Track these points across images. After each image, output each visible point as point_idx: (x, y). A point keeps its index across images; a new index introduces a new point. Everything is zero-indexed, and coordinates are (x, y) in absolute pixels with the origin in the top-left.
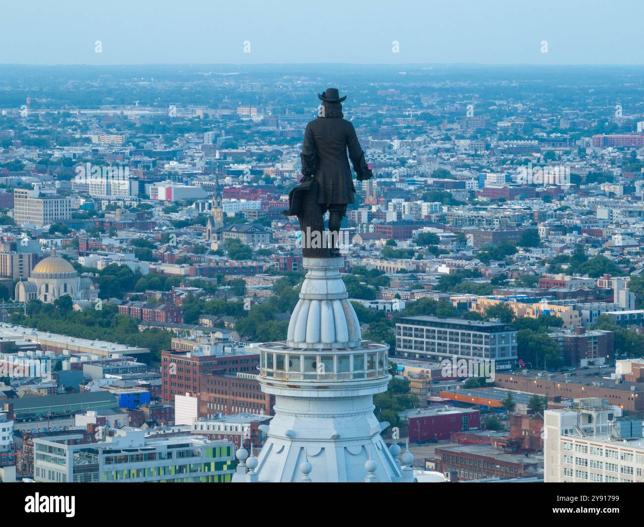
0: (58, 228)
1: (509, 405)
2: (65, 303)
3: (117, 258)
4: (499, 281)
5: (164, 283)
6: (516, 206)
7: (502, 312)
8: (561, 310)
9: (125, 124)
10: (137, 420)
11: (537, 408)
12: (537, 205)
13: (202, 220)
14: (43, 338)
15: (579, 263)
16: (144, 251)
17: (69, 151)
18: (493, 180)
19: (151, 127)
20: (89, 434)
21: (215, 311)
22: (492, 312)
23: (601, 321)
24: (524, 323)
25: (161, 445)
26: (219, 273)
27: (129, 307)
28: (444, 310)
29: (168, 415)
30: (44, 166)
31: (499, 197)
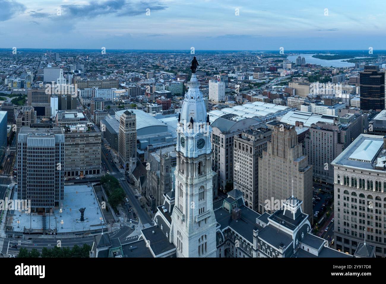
0: (168, 63)
1: (205, 79)
2: (169, 70)
3: (173, 66)
4: (204, 68)
5: (177, 68)
6: (205, 62)
7: (205, 71)
8: (210, 71)
9: (173, 55)
10: (174, 80)
11: (208, 79)
12: (207, 62)
13: (180, 63)
14: (167, 73)
15: (211, 67)
16: (175, 65)
17: (169, 57)
18: (204, 60)
19: (176, 55)
20: (170, 81)
21: (181, 71)
22: (204, 71)
23: (213, 72)
24: (206, 72)
25: (176, 83)
26: (181, 67)
27: (174, 70)
28: (200, 71)
29: (177, 80)
30: (167, 58)
31: (204, 61)
